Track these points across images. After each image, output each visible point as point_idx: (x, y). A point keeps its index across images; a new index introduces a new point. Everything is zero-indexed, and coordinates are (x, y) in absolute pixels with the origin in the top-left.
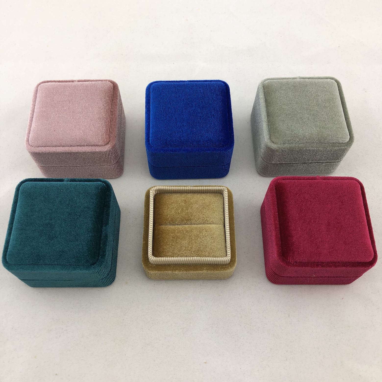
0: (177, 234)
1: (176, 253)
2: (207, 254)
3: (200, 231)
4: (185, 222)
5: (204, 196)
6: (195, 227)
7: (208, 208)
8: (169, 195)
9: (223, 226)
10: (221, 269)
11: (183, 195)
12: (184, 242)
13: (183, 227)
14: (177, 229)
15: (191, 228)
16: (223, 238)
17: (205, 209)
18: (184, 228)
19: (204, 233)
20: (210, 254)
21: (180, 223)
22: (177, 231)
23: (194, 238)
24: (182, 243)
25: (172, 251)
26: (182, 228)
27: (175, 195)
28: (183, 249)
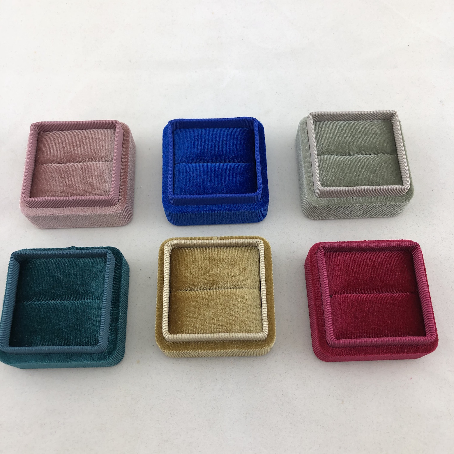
0: (200, 303)
1: (198, 327)
2: (238, 329)
3: (228, 298)
4: (209, 287)
5: (234, 251)
6: (223, 293)
7: (238, 267)
8: (189, 250)
9: (258, 290)
10: (256, 347)
11: (207, 251)
12: (208, 312)
13: (207, 292)
14: (199, 295)
15: (217, 294)
16: (259, 306)
17: (235, 268)
18: (208, 294)
19: (234, 300)
20: (241, 328)
21: (203, 288)
22: (200, 298)
23: (221, 308)
24: (206, 315)
25: (193, 324)
26: (205, 294)
27: (197, 250)
28: (207, 323)
